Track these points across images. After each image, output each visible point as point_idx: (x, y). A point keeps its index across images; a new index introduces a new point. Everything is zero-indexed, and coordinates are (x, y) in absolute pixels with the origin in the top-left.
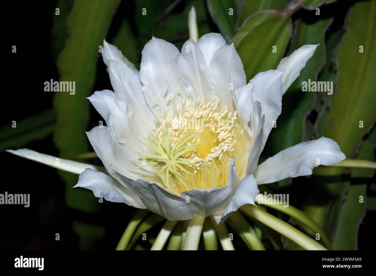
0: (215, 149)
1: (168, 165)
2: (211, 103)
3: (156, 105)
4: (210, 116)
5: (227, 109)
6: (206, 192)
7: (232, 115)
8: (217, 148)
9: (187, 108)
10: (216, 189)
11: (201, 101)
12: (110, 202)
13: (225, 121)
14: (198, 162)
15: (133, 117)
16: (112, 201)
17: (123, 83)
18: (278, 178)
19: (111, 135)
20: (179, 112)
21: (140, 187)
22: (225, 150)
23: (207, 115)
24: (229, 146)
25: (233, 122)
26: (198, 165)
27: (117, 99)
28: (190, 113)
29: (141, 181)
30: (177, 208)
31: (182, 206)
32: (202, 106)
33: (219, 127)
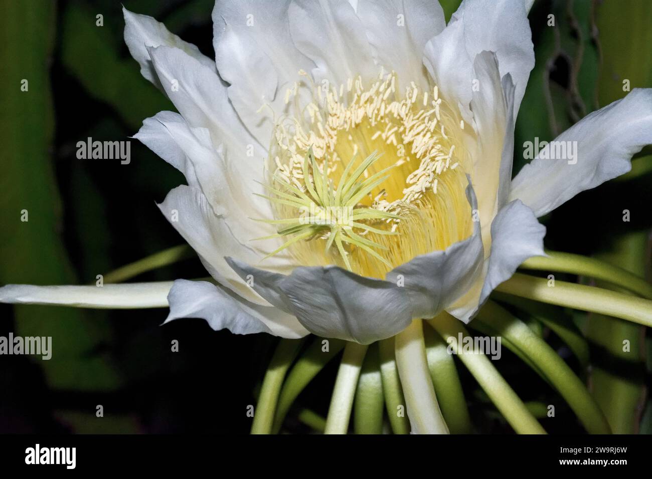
0: (415, 176)
1: (337, 230)
2: (378, 84)
3: (264, 119)
4: (382, 114)
5: (417, 88)
6: (444, 253)
7: (431, 98)
8: (419, 172)
9: (333, 109)
10: (460, 244)
11: (357, 87)
12: (240, 335)
13: (415, 115)
14: (392, 208)
15: (225, 155)
16: (244, 334)
17: (185, 90)
18: (557, 200)
19: (199, 202)
20: (317, 120)
21: (301, 284)
22: (439, 171)
23: (376, 112)
24: (444, 160)
25: (437, 109)
26: (394, 213)
27: (189, 125)
28: (338, 118)
29: (303, 270)
30: (381, 309)
31: (391, 302)
32: (359, 97)
33: (407, 130)
